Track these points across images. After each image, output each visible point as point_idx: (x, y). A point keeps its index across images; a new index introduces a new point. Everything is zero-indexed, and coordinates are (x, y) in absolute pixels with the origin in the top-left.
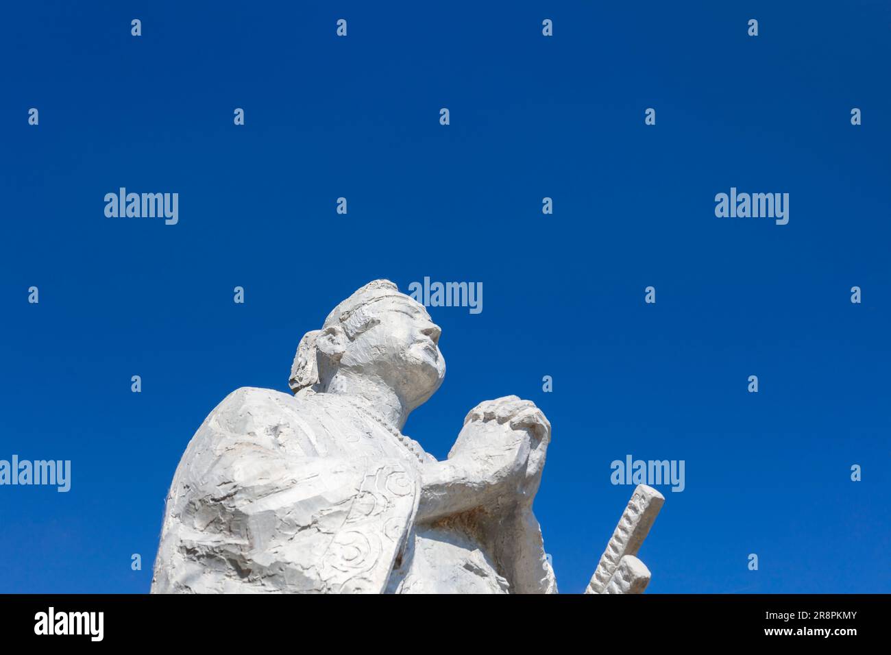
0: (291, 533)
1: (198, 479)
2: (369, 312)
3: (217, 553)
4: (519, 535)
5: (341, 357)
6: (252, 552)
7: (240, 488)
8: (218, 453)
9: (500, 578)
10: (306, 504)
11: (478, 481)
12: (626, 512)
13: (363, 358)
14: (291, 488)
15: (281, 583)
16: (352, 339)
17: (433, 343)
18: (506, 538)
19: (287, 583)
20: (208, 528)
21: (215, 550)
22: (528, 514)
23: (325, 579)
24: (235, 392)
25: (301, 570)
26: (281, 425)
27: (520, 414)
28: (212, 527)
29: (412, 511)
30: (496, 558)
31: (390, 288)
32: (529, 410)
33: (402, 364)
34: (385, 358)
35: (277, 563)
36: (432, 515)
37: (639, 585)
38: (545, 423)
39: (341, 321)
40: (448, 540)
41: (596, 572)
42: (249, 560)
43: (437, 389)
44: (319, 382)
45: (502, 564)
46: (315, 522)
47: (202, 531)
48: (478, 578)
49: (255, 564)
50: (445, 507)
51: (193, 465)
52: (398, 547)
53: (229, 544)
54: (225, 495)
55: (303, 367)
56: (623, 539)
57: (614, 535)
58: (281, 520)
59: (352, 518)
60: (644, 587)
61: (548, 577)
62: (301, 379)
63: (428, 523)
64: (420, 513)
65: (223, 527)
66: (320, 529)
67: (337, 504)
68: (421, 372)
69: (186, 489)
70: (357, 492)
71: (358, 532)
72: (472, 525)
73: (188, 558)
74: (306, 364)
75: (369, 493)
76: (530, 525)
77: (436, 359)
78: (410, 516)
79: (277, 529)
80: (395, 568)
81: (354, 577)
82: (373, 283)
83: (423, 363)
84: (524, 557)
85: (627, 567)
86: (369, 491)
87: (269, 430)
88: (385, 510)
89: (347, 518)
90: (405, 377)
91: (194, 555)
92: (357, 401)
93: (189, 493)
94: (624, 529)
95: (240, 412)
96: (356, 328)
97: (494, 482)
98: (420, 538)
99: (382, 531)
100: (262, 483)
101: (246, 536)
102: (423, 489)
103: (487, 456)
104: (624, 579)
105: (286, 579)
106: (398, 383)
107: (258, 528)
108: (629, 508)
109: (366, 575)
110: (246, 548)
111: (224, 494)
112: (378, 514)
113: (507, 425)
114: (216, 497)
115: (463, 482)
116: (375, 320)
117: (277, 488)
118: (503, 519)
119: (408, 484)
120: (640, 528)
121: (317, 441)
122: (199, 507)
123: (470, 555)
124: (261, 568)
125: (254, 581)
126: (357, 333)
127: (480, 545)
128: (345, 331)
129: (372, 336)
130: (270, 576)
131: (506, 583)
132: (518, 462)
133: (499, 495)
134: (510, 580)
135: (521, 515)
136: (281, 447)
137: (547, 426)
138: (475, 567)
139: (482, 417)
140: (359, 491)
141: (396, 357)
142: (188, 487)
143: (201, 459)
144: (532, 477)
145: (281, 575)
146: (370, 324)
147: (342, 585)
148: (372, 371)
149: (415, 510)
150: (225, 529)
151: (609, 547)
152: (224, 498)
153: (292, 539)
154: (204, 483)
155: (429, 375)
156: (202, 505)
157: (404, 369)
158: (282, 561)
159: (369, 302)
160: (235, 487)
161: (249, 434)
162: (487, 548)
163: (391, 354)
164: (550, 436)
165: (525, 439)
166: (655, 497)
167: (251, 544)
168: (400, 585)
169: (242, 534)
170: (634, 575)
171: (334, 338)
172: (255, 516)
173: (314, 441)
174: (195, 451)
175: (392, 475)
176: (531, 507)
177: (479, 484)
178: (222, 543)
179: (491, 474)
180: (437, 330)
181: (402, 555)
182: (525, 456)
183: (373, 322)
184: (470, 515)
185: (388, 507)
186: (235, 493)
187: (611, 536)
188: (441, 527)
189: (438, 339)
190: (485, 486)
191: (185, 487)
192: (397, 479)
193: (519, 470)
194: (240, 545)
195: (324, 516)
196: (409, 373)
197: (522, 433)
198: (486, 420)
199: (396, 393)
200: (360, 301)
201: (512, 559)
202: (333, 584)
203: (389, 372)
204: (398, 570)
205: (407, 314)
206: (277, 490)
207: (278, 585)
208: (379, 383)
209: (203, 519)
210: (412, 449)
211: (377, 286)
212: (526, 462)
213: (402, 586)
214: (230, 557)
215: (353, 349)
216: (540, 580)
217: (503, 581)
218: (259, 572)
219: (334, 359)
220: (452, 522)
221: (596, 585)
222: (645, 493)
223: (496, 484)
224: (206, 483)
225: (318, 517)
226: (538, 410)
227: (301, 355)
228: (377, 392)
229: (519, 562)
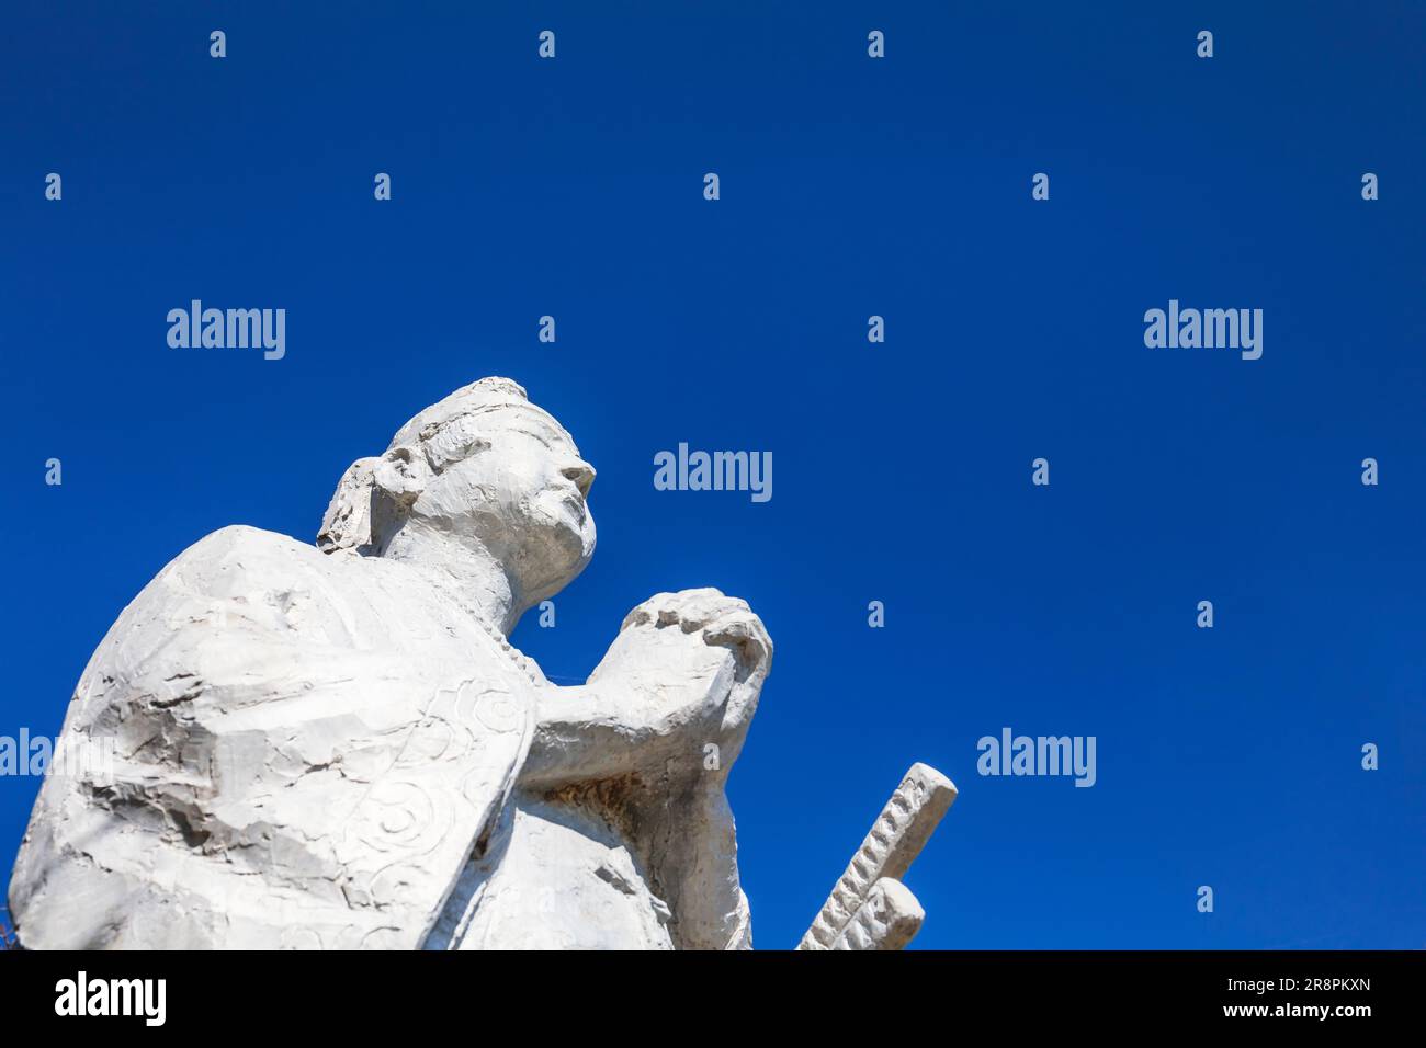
0: (291, 775)
1: (131, 667)
2: (473, 429)
3: (150, 798)
4: (696, 830)
5: (415, 499)
6: (216, 800)
7: (207, 687)
8: (174, 625)
9: (656, 900)
10: (324, 726)
11: (638, 726)
12: (887, 809)
13: (454, 505)
14: (300, 696)
15: (264, 862)
16: (438, 471)
17: (579, 494)
18: (672, 833)
19: (274, 861)
20: (139, 753)
21: (147, 792)
22: (717, 795)
23: (344, 862)
24: (218, 532)
25: (303, 841)
26: (295, 592)
27: (721, 619)
28: (144, 752)
29: (515, 761)
30: (652, 867)
31: (514, 392)
32: (736, 613)
33: (522, 522)
34: (493, 509)
35: (260, 824)
36: (548, 776)
37: (902, 929)
38: (765, 641)
39: (423, 438)
40: (571, 825)
41: (825, 908)
42: (208, 815)
43: (576, 576)
44: (370, 543)
45: (663, 878)
46: (337, 761)
47: (127, 758)
48: (619, 894)
49: (218, 822)
50: (573, 766)
51: (124, 645)
52: (484, 820)
53: (174, 784)
54: (178, 696)
55: (345, 518)
56: (877, 855)
57: (862, 846)
58: (276, 749)
59: (406, 761)
60: (910, 934)
61: (738, 911)
62: (338, 537)
63: (539, 792)
64: (529, 770)
65: (166, 753)
66: (345, 773)
67: (381, 733)
68: (552, 538)
69: (108, 684)
70: (420, 717)
71: (413, 785)
72: (617, 806)
73: (95, 804)
74: (351, 511)
75: (442, 720)
76: (718, 817)
77: (582, 521)
78: (511, 769)
79: (268, 765)
80: (472, 857)
81: (399, 862)
82: (485, 380)
83: (559, 524)
84: (701, 871)
85: (886, 898)
86: (443, 717)
87: (272, 596)
88: (467, 753)
89: (396, 760)
90: (524, 546)
91: (108, 798)
92: (436, 577)
93: (112, 690)
94: (881, 838)
95: (224, 562)
96: (448, 452)
97: (664, 731)
98: (524, 813)
99: (458, 789)
100: (248, 681)
101: (208, 772)
102: (538, 727)
103: (657, 685)
104: (876, 918)
105: (273, 855)
106: (511, 555)
107: (232, 760)
108: (895, 802)
109: (419, 861)
110: (205, 793)
111: (174, 695)
112: (455, 758)
113: (698, 635)
114: (161, 700)
115: (610, 723)
116: (482, 441)
117: (276, 693)
118: (671, 799)
119: (513, 714)
120: (909, 838)
121: (357, 629)
122: (127, 716)
123: (608, 855)
124: (229, 832)
125: (213, 852)
126: (448, 460)
127: (626, 842)
128: (427, 457)
129: (473, 470)
130: (242, 847)
131: (666, 911)
132: (711, 702)
133: (669, 756)
134: (673, 907)
135: (705, 795)
136: (291, 631)
137: (767, 646)
138: (616, 876)
139: (655, 618)
140: (424, 714)
141: (513, 509)
142: (111, 680)
143: (141, 634)
144: (731, 731)
145: (266, 846)
146: (470, 448)
147: (375, 875)
148: (468, 529)
149: (522, 759)
150: (171, 758)
151: (852, 867)
152: (176, 702)
153: (292, 785)
154: (141, 673)
155: (568, 547)
156: (133, 712)
157: (523, 530)
158: (268, 821)
159: (477, 412)
160: (198, 684)
161: (236, 599)
162: (638, 849)
163: (504, 502)
164: (770, 665)
165: (727, 662)
166: (941, 787)
167: (215, 786)
168: (480, 888)
169: (201, 768)
170: (895, 912)
171: (405, 466)
172: (228, 739)
173: (351, 630)
174: (133, 622)
175: (488, 694)
176: (723, 785)
177: (638, 732)
178: (161, 781)
179: (661, 717)
180: (590, 472)
181: (489, 836)
182: (724, 693)
183: (479, 444)
184: (614, 787)
185: (473, 749)
186: (197, 695)
187: (857, 849)
188: (562, 800)
189: (589, 488)
190: (648, 736)
191: (105, 681)
192: (493, 704)
193: (710, 716)
194: (195, 788)
195: (355, 751)
196: (533, 539)
197: (723, 653)
198: (661, 625)
199: (505, 572)
200: (459, 409)
201: (680, 873)
202: (359, 872)
203: (497, 534)
204: (477, 862)
205: (539, 439)
206: (275, 697)
207: (257, 863)
208: (477, 551)
209: (131, 738)
210: (525, 667)
211: (492, 387)
212: (725, 703)
213: (483, 891)
214: (173, 807)
215: (438, 487)
216: (723, 915)
217: (661, 906)
218: (224, 838)
219: (402, 502)
220: (582, 795)
221: (822, 930)
222: (925, 778)
223: (668, 736)
224: (146, 674)
225: (344, 751)
226: (754, 617)
227: (343, 496)
228: (471, 565)
229: (691, 880)
